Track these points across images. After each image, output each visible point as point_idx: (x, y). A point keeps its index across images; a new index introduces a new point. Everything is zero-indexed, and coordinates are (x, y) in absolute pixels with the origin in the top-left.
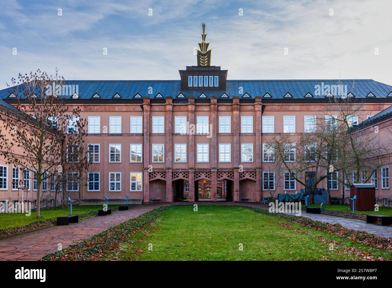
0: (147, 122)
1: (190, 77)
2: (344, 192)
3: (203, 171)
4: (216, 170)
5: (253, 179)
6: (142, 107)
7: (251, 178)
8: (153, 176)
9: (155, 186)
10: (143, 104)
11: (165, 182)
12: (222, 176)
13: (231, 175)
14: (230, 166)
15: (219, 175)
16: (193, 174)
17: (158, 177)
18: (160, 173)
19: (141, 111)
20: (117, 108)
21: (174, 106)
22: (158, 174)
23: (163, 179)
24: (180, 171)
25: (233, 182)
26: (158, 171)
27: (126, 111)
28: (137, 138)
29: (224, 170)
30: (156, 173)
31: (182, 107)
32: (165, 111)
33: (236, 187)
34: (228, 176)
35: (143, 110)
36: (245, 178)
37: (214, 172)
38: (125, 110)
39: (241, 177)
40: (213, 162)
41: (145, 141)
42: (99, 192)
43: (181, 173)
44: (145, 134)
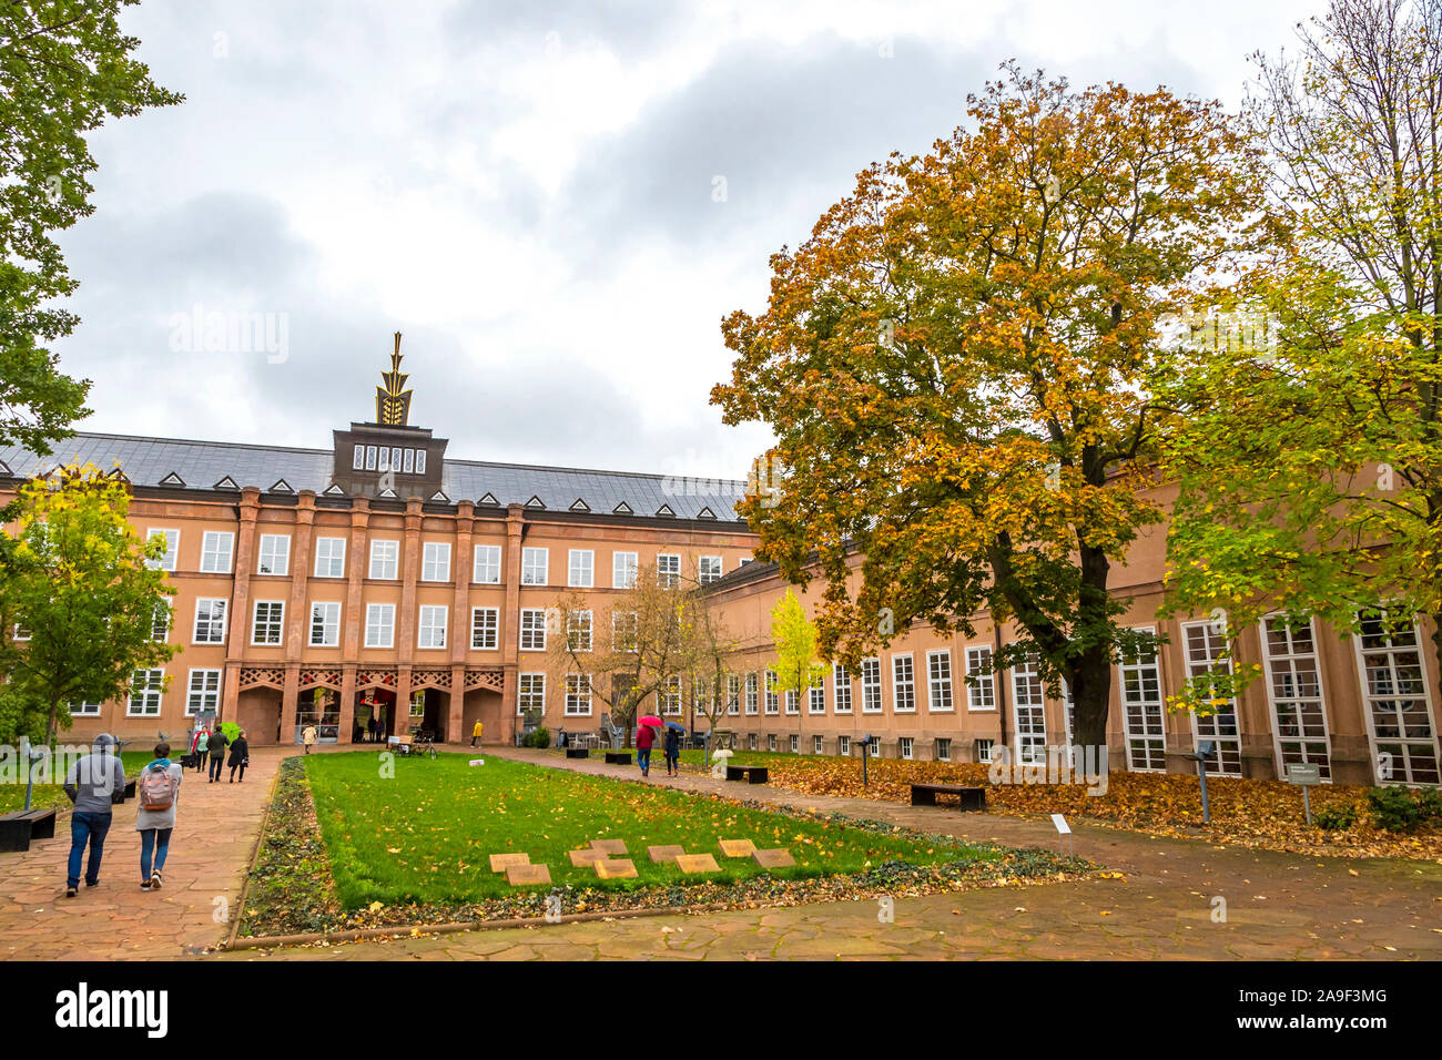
0: (245, 547)
1: (359, 449)
2: (692, 722)
3: (376, 668)
4: (411, 668)
5: (497, 689)
6: (237, 510)
7: (491, 687)
8: (250, 680)
9: (252, 704)
10: (241, 504)
11: (281, 694)
12: (422, 682)
13: (444, 678)
14: (442, 660)
15: (417, 678)
16: (354, 676)
17: (264, 681)
18: (270, 672)
19: (233, 521)
20: (169, 511)
21: (317, 513)
22: (264, 675)
23: (274, 686)
24: (321, 667)
25: (449, 695)
26: (263, 666)
27: (194, 519)
28: (218, 583)
29: (428, 668)
30: (259, 672)
31: (337, 517)
32: (295, 524)
33: (456, 707)
34: (439, 682)
35: (239, 517)
36: (476, 687)
37: (405, 671)
38: (191, 515)
39: (468, 684)
40: (403, 648)
41: (237, 592)
42: (96, 718)
43: (322, 671)
44: (241, 574)
